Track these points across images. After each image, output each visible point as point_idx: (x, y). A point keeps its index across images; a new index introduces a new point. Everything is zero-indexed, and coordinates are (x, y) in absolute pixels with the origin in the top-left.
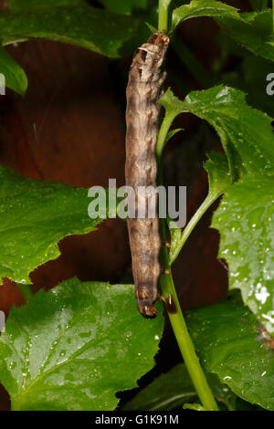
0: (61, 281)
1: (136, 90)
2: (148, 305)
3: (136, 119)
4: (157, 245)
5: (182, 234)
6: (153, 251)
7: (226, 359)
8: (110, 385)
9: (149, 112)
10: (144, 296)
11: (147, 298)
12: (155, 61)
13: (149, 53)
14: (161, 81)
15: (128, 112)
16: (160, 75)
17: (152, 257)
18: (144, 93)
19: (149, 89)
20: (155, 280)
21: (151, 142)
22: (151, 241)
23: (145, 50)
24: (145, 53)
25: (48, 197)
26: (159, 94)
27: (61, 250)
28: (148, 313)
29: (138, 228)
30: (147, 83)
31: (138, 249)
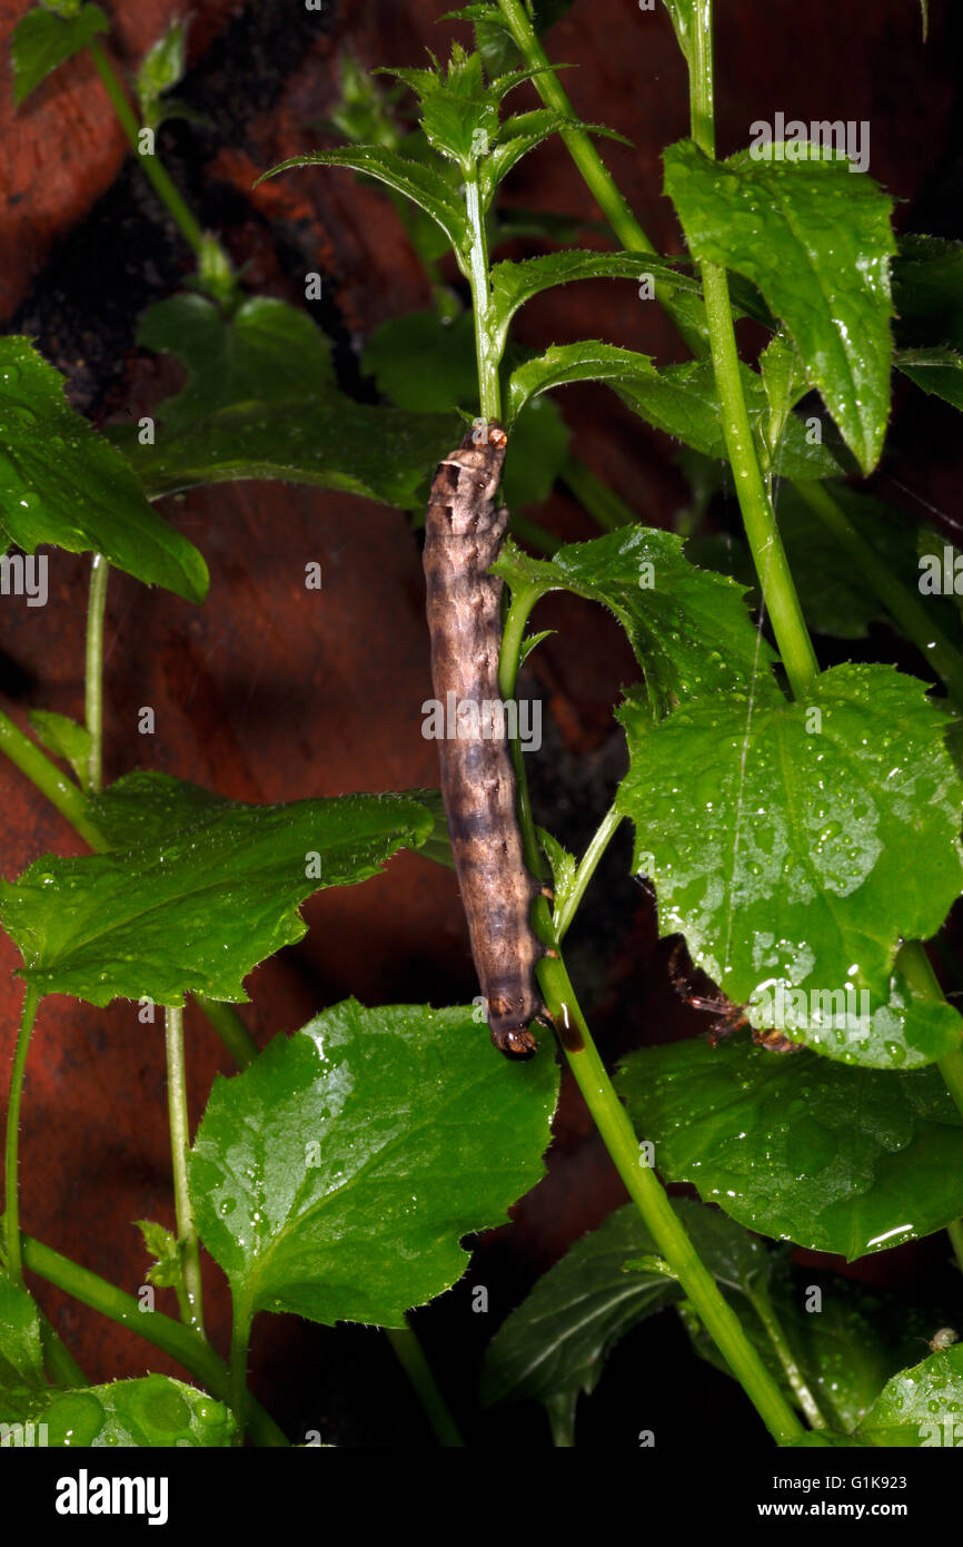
0: (320, 1011)
1: (444, 555)
2: (513, 1030)
3: (448, 616)
4: (520, 892)
5: (577, 868)
6: (514, 905)
7: (712, 1150)
8: (446, 1226)
9: (475, 600)
10: (502, 1009)
11: (508, 1012)
12: (478, 487)
13: (464, 469)
14: (497, 530)
15: (432, 603)
16: (494, 516)
17: (513, 921)
18: (462, 560)
19: (471, 550)
20: (524, 971)
21: (485, 664)
22: (507, 884)
23: (455, 464)
24: (455, 471)
25: (275, 819)
26: (494, 556)
27: (307, 921)
28: (516, 1048)
29: (475, 856)
30: (465, 536)
31: (480, 904)
